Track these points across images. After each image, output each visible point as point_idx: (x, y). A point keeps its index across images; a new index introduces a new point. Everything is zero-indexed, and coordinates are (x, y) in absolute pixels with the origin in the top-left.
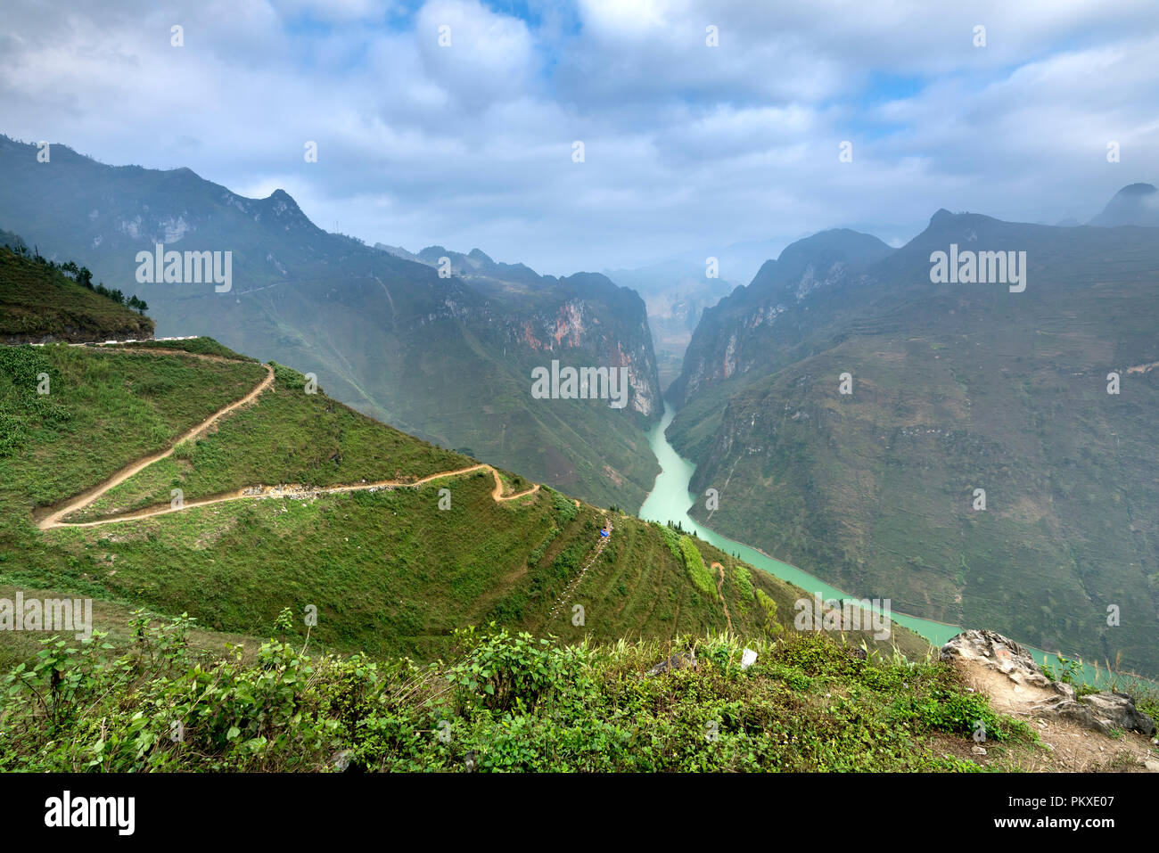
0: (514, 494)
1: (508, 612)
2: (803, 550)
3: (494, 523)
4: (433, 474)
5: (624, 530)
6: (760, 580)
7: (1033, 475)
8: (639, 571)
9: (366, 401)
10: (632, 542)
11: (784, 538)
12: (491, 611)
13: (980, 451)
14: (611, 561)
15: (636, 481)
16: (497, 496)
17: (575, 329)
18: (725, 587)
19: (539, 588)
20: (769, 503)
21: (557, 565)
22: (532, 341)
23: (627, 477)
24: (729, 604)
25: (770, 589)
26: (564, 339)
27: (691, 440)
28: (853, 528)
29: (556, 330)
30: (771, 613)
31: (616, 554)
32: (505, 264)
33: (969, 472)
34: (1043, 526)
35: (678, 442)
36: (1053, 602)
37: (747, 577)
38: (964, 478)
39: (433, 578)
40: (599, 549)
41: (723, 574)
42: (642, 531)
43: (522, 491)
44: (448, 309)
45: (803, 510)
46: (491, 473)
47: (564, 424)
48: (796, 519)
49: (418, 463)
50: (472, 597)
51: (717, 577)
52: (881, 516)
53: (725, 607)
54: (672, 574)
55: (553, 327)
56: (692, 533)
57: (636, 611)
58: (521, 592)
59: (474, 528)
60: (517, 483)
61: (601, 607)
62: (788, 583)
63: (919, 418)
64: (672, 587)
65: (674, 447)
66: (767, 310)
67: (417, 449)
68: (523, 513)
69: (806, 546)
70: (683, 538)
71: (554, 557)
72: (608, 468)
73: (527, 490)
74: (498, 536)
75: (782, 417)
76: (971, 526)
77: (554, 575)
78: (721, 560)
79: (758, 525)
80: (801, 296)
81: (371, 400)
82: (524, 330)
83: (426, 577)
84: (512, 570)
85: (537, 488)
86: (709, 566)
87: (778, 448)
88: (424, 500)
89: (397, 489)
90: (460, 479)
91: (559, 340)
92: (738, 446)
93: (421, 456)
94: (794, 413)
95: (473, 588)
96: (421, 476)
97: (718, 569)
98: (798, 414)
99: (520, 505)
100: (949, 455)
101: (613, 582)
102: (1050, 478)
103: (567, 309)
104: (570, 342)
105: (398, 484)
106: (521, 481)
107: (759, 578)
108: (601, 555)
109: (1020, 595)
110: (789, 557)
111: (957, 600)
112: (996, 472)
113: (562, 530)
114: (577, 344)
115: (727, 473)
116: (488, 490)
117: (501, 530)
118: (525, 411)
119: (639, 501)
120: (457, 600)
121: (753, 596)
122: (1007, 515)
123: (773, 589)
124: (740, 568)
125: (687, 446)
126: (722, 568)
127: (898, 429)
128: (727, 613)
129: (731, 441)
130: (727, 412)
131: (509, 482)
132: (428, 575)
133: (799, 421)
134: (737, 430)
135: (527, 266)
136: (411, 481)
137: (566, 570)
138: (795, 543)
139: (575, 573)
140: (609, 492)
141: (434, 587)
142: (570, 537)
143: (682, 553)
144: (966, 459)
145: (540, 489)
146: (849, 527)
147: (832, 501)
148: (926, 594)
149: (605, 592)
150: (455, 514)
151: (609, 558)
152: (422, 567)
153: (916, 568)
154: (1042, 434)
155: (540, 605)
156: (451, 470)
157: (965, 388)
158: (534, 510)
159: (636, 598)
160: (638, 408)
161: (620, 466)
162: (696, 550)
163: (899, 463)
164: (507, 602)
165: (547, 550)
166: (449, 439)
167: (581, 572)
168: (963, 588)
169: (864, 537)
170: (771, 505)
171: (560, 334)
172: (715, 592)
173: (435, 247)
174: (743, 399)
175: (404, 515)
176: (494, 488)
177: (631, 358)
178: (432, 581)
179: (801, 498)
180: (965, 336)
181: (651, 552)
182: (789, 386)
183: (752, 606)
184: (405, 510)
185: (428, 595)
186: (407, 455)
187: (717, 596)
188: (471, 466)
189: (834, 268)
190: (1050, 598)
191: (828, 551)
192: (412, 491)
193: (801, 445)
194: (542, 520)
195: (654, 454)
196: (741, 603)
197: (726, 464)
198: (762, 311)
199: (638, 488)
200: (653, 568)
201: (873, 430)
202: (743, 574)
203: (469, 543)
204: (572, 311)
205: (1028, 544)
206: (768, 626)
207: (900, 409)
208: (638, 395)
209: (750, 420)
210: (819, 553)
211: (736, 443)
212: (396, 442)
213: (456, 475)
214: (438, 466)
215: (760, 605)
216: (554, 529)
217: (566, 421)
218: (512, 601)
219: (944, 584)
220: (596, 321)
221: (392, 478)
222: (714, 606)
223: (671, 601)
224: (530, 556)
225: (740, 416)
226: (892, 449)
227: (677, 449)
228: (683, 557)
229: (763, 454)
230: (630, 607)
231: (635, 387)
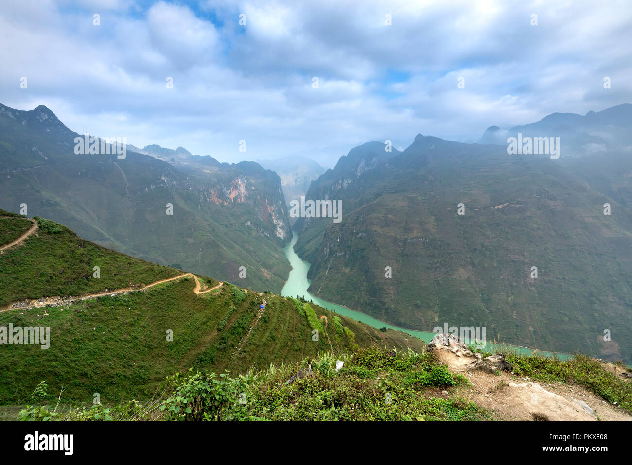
0: (207, 289)
1: (206, 360)
2: (366, 304)
3: (196, 307)
4: (155, 281)
5: (273, 303)
6: (346, 322)
7: (463, 257)
8: (282, 325)
9: (108, 239)
10: (278, 309)
11: (357, 298)
12: (195, 361)
13: (441, 247)
14: (266, 322)
15: (279, 276)
16: (197, 291)
17: (241, 193)
18: (328, 328)
19: (225, 343)
20: (348, 281)
21: (235, 328)
22: (216, 200)
23: (274, 274)
24: (330, 337)
25: (351, 327)
26: (235, 199)
27: (307, 251)
28: (389, 290)
29: (230, 193)
30: (352, 339)
31: (269, 317)
32: (199, 156)
33: (438, 257)
34: (468, 280)
35: (300, 252)
36: (475, 315)
37: (339, 321)
38: (435, 260)
39: (156, 346)
40: (259, 316)
41: (327, 321)
42: (283, 303)
43: (212, 287)
44: (163, 182)
45: (365, 283)
46: (193, 278)
47: (237, 246)
48: (362, 288)
49: (145, 276)
50: (183, 354)
51: (324, 324)
52: (401, 282)
53: (329, 338)
54: (300, 325)
55: (229, 192)
56: (310, 301)
57: (281, 348)
58: (214, 347)
59: (183, 312)
60: (209, 283)
61: (261, 349)
62: (360, 322)
63: (415, 234)
64: (301, 332)
65: (298, 255)
66: (343, 181)
67: (144, 267)
68: (213, 299)
69: (367, 301)
70: (305, 304)
71: (233, 324)
72: (263, 270)
73: (216, 286)
74: (198, 315)
75: (353, 236)
76: (440, 283)
77: (233, 334)
78: (326, 314)
79: (343, 293)
80: (359, 174)
81: (112, 239)
82: (211, 193)
83: (152, 346)
84: (207, 334)
85: (221, 284)
86: (319, 318)
87: (351, 252)
88: (149, 298)
89: (130, 293)
90: (173, 283)
91: (232, 199)
92: (332, 252)
93: (146, 271)
94: (358, 234)
95: (183, 348)
96: (147, 284)
97: (324, 319)
98: (360, 234)
99: (212, 295)
100: (429, 250)
101: (268, 333)
102: (470, 258)
103: (236, 181)
104: (239, 200)
105: (131, 290)
106: (212, 282)
107: (345, 321)
108: (260, 319)
109: (461, 314)
110: (359, 308)
111: (436, 320)
112: (448, 256)
113: (237, 307)
114: (243, 201)
115: (327, 267)
116: (191, 288)
117: (200, 311)
118: (213, 240)
119: (281, 286)
120: (173, 357)
121: (342, 331)
122: (454, 277)
123: (352, 326)
124: (335, 317)
125: (306, 254)
126: (326, 318)
127: (406, 239)
128: (330, 342)
129: (328, 250)
130: (325, 235)
131: (204, 282)
132: (152, 344)
133: (361, 238)
134: (330, 244)
135: (212, 157)
136: (140, 287)
137: (241, 330)
138: (362, 301)
139: (245, 330)
140: (263, 283)
141: (157, 351)
142: (242, 311)
143: (305, 313)
144: (436, 252)
145: (223, 285)
146: (387, 290)
147: (378, 277)
148: (423, 319)
149: (264, 340)
150: (170, 305)
151: (265, 320)
152: (149, 340)
153: (417, 306)
154: (465, 238)
155: (226, 353)
156: (167, 278)
157: (434, 218)
158: (220, 297)
159: (281, 341)
160: (278, 235)
161: (269, 267)
162: (312, 310)
163: (407, 255)
164: (205, 354)
165: (229, 320)
166: (166, 259)
167: (249, 330)
168: (438, 313)
169: (394, 294)
170: (349, 282)
171: (233, 195)
172: (323, 331)
173: (154, 145)
174: (333, 228)
175: (136, 309)
176: (195, 286)
177: (274, 208)
178: (155, 348)
179: (364, 277)
180: (432, 193)
181: (288, 314)
182: (356, 220)
183: (342, 337)
184: (136, 306)
185: (153, 357)
186: (137, 271)
187: (324, 334)
188: (180, 275)
189: (373, 160)
190: (473, 314)
191: (378, 303)
192: (141, 293)
193: (363, 250)
194: (225, 303)
195: (288, 260)
196: (337, 336)
197: (326, 262)
198: (340, 182)
199: (280, 279)
200: (290, 323)
201: (395, 240)
202: (337, 320)
203: (180, 321)
204: (239, 183)
205: (463, 289)
206: (350, 347)
207: (406, 229)
208: (278, 228)
209: (337, 238)
210: (373, 305)
211: (331, 250)
212: (130, 264)
213: (170, 281)
214: (158, 277)
215: (346, 336)
216: (233, 307)
217: (238, 245)
218: (208, 353)
219: (430, 313)
220: (253, 188)
221: (127, 286)
222: (323, 340)
223: (300, 340)
224: (219, 325)
225: (332, 236)
226: (404, 249)
227: (300, 256)
228: (306, 315)
229: (344, 256)
230: (278, 346)
231: (276, 224)
